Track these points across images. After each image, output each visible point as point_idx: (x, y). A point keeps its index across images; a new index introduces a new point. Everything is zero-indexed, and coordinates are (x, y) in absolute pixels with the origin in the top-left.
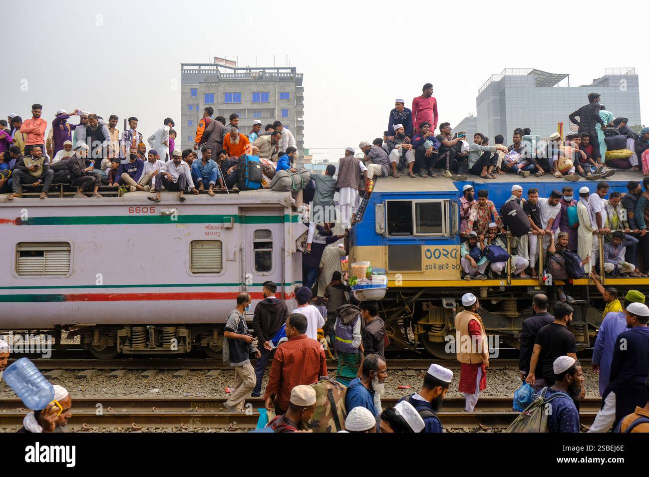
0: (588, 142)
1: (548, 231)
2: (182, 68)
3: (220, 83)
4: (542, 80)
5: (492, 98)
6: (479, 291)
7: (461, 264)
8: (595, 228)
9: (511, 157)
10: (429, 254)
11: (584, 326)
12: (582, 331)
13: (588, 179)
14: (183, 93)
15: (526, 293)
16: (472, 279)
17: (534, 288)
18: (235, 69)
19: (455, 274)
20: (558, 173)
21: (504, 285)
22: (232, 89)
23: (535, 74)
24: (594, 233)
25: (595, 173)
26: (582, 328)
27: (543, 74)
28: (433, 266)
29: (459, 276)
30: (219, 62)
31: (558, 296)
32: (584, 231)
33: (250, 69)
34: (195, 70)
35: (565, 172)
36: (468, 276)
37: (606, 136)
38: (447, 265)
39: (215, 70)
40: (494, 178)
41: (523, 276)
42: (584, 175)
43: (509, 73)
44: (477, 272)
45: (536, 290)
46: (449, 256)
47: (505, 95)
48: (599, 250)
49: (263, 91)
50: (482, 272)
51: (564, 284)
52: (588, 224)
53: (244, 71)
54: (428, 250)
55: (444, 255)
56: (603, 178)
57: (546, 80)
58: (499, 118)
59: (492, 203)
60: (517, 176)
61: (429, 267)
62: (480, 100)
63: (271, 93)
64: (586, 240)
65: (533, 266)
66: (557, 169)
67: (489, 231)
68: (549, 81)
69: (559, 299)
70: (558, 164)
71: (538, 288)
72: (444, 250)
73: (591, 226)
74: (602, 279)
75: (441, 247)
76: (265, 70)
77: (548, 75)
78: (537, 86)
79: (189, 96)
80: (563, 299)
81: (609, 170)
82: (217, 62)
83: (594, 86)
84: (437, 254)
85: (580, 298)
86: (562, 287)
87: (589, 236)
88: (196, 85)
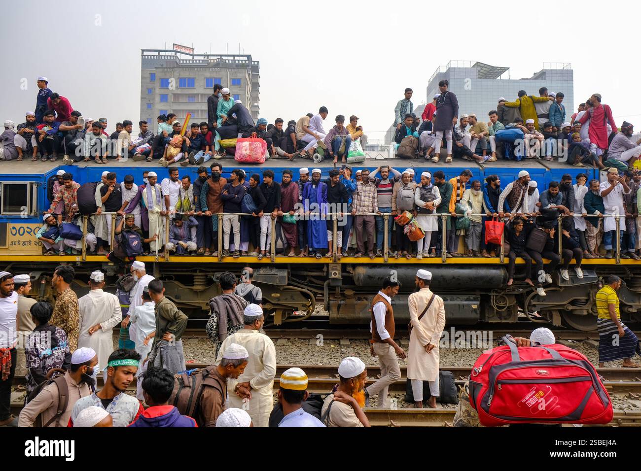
0: (206, 130)
1: (120, 212)
2: (142, 53)
3: (176, 69)
4: (486, 72)
10: (14, 231)
14: (143, 78)
17: (108, 264)
18: (194, 56)
19: (37, 250)
20: (162, 159)
22: (186, 74)
23: (479, 66)
27: (485, 66)
28: (17, 242)
29: (40, 252)
30: (177, 48)
33: (208, 56)
34: (155, 56)
38: (30, 241)
39: (174, 56)
43: (454, 65)
49: (216, 77)
53: (202, 58)
54: (14, 228)
55: (28, 232)
57: (488, 72)
61: (13, 243)
62: (429, 89)
63: (223, 79)
65: (110, 244)
68: (492, 73)
71: (112, 264)
72: (28, 228)
75: (25, 225)
76: (222, 57)
77: (490, 68)
78: (480, 78)
79: (148, 80)
82: (175, 49)
83: (533, 79)
84: (22, 231)
88: (153, 70)
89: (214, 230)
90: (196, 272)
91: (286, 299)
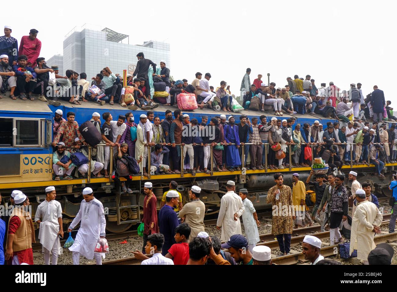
0: (144, 84)
1: (117, 143)
4: (111, 36)
5: (75, 43)
6: (66, 188)
7: (53, 168)
8: (146, 142)
9: (93, 90)
10: (26, 161)
11: (137, 208)
12: (136, 211)
13: (142, 109)
15: (101, 188)
16: (61, 179)
17: (106, 184)
19: (48, 176)
20: (124, 104)
21: (85, 183)
23: (107, 31)
24: (145, 145)
25: (147, 105)
26: (136, 209)
27: (112, 32)
28: (29, 171)
29: (50, 177)
31: (121, 189)
32: (139, 144)
35: (129, 104)
36: (58, 178)
37: (154, 82)
38: (42, 169)
40: (80, 104)
41: (99, 176)
42: (140, 106)
43: (88, 28)
44: (65, 174)
45: (107, 185)
46: (43, 162)
47: (85, 43)
48: (148, 157)
50: (69, 174)
51: (126, 180)
52: (142, 140)
54: (26, 158)
55: (39, 162)
56: (151, 109)
57: (114, 37)
58: (79, 59)
59: (77, 123)
60: (96, 104)
61: (26, 171)
62: (66, 44)
64: (140, 150)
65: (106, 168)
66: (123, 101)
67: (75, 143)
68: (116, 38)
69: (122, 191)
70: (124, 98)
71: (109, 184)
72: (39, 158)
73: (143, 141)
74: (149, 176)
75: (37, 156)
77: (115, 34)
78: (107, 40)
80: (125, 190)
81: (154, 104)
83: (144, 46)
84: (33, 161)
85: (135, 189)
86: (124, 182)
87: (142, 147)
89: (179, 156)
90: (160, 186)
91: (211, 200)
